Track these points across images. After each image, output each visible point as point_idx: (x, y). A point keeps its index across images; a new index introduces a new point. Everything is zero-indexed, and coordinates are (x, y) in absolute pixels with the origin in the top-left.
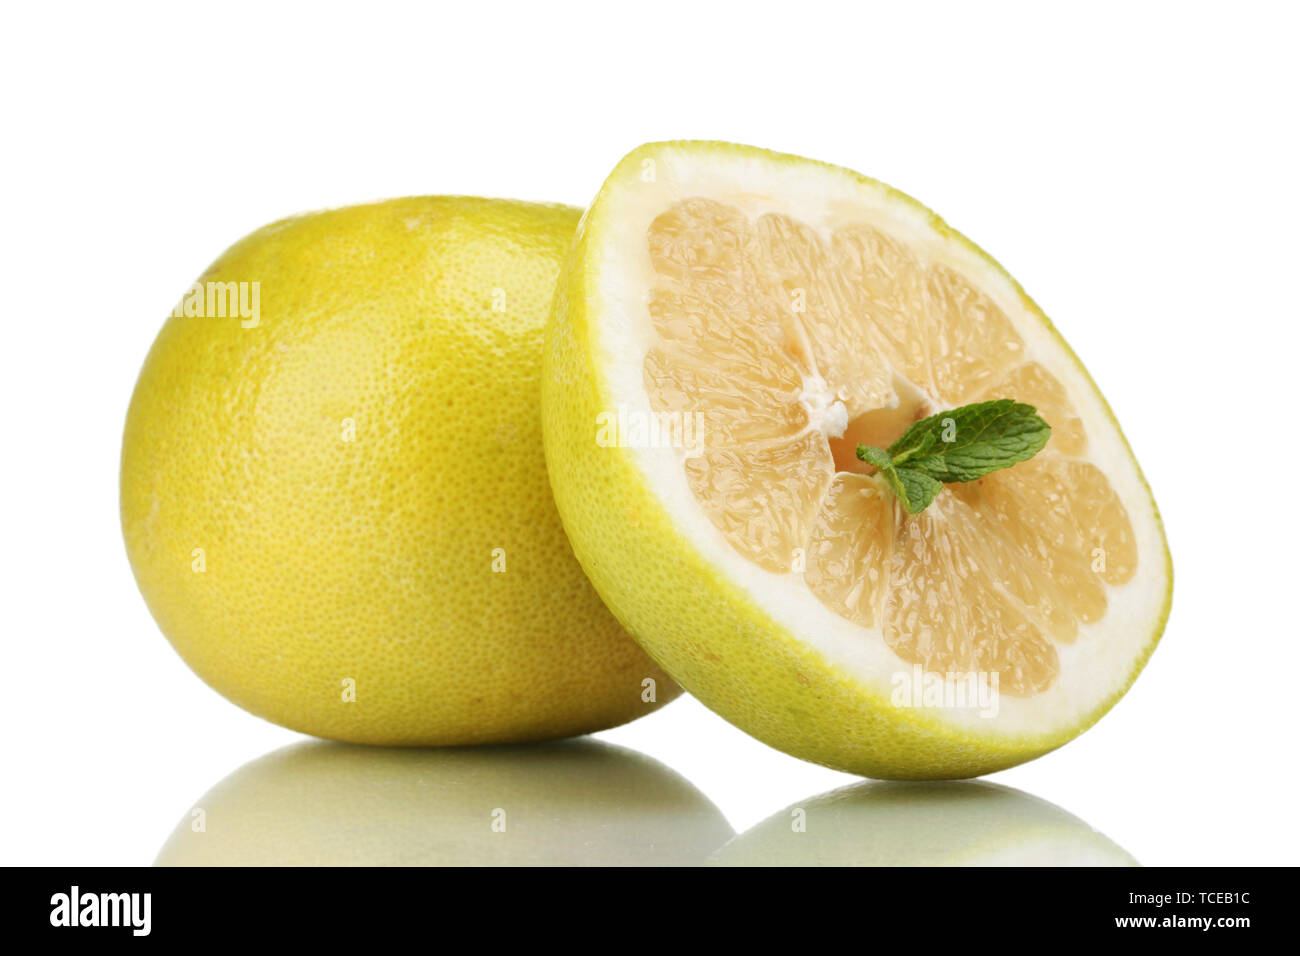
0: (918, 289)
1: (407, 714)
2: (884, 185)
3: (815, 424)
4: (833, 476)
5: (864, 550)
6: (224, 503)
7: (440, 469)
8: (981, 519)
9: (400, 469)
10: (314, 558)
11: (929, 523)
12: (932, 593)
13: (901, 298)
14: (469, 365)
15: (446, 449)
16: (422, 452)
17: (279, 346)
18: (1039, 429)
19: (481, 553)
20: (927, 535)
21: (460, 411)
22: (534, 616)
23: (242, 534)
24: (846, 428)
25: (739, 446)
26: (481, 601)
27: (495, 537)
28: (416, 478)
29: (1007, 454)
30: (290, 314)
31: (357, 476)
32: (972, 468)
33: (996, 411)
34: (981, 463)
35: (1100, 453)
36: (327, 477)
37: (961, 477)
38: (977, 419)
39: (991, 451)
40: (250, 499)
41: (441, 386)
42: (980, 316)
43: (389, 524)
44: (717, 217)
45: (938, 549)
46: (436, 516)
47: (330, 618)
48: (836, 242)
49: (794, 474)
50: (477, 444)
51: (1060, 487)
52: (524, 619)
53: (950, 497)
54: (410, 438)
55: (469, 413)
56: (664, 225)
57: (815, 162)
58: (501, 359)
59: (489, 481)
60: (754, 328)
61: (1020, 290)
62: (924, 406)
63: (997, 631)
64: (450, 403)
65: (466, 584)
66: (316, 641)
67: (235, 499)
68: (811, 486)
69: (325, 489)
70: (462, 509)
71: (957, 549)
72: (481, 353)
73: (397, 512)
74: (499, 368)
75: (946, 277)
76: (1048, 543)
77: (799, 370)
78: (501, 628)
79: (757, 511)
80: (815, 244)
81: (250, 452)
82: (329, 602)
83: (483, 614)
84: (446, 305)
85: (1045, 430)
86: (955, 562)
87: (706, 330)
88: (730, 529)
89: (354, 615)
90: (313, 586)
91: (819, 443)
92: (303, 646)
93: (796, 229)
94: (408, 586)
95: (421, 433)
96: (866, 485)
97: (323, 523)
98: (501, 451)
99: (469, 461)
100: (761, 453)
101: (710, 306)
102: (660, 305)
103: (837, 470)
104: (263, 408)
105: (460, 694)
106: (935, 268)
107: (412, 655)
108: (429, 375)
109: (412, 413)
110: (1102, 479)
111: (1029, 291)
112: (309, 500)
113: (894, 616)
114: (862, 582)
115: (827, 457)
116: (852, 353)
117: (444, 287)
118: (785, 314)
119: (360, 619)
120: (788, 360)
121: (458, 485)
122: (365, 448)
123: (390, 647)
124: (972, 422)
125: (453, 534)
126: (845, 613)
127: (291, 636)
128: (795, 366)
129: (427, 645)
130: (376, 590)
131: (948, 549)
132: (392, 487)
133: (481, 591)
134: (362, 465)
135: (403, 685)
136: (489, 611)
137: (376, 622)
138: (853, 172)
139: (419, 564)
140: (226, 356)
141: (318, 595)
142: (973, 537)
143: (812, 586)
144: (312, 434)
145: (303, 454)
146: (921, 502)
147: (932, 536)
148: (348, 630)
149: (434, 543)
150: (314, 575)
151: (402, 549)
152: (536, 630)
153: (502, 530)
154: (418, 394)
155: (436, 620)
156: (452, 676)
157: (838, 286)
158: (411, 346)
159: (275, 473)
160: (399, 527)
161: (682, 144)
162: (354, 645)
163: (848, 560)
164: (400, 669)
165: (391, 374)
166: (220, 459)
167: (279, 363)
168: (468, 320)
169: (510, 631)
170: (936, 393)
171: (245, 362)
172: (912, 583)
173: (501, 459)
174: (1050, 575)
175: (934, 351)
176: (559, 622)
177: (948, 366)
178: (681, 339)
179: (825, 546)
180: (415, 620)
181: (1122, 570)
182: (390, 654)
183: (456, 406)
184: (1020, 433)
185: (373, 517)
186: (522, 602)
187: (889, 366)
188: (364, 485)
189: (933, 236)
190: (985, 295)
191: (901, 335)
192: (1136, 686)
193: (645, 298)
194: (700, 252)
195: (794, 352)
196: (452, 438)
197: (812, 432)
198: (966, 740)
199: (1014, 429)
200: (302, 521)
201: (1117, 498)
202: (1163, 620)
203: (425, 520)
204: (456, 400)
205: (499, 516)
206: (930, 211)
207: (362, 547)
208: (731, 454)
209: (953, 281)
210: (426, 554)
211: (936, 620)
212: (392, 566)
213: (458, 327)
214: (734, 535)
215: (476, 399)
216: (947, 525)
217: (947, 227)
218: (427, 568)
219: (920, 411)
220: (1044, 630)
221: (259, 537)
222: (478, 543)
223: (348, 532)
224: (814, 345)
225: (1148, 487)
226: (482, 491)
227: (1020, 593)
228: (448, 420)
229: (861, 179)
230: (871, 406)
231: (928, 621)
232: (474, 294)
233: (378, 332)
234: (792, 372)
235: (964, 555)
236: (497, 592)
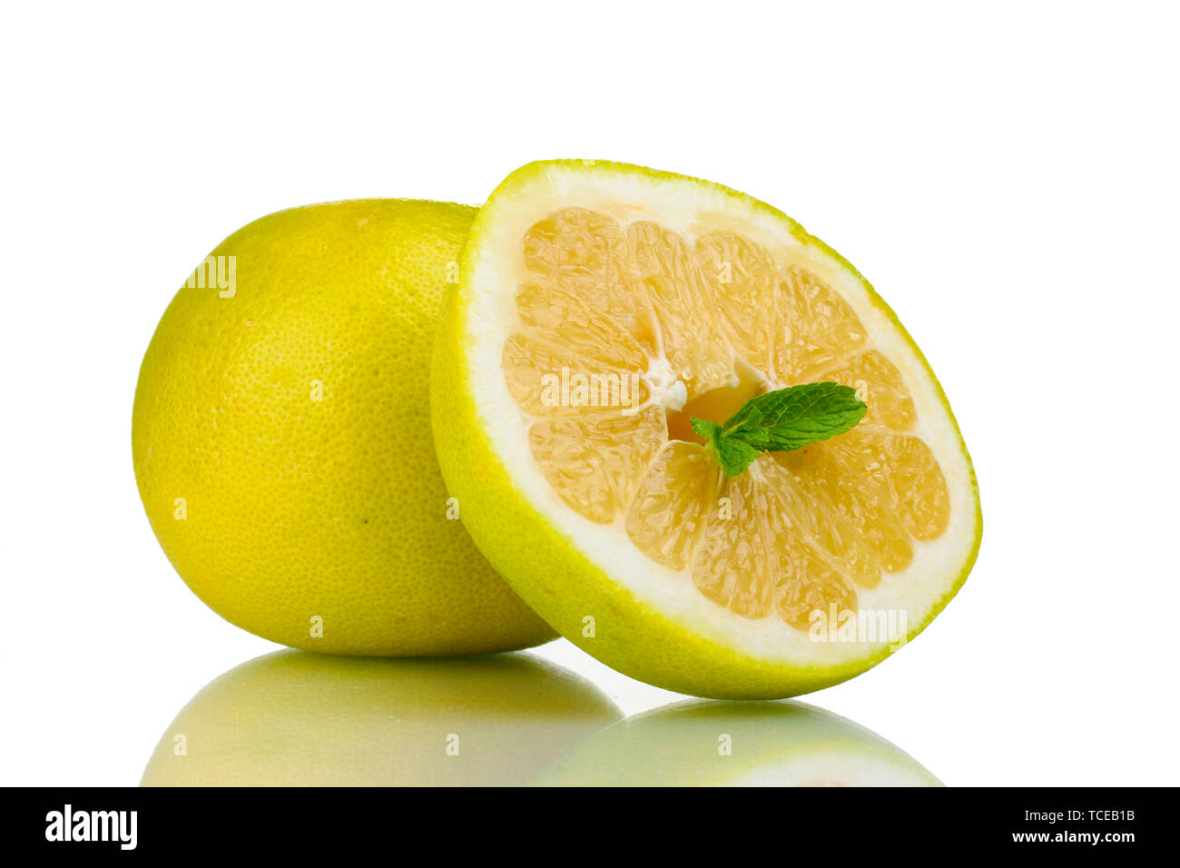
0: (771, 287)
1: (345, 630)
2: (752, 198)
3: (655, 400)
4: (666, 443)
5: (684, 507)
6: (198, 450)
7: (366, 427)
8: (800, 483)
9: (333, 426)
10: (265, 498)
11: (750, 484)
12: (743, 544)
13: (754, 294)
14: (394, 342)
15: (371, 411)
16: (351, 413)
17: (245, 322)
18: (857, 408)
19: (399, 498)
20: (747, 495)
21: (385, 379)
22: (445, 551)
23: (211, 476)
24: (685, 402)
25: (582, 417)
26: (400, 538)
27: (410, 485)
28: (346, 434)
29: (827, 428)
30: (256, 295)
31: (299, 431)
32: (795, 439)
33: (821, 392)
34: (806, 435)
35: (928, 428)
36: (275, 432)
37: (785, 447)
38: (804, 398)
39: (814, 426)
40: (216, 448)
41: (370, 359)
42: (827, 311)
43: (323, 472)
44: (592, 225)
45: (755, 506)
46: (361, 466)
47: (278, 548)
48: (700, 246)
49: (630, 442)
50: (398, 407)
51: (883, 457)
52: (436, 553)
53: (773, 464)
54: (342, 401)
55: (392, 381)
56: (544, 230)
57: (690, 178)
58: (421, 337)
59: (407, 439)
60: (610, 318)
61: (870, 289)
62: (762, 386)
63: (801, 577)
64: (377, 373)
65: (387, 523)
66: (269, 566)
67: (205, 447)
68: (643, 451)
69: (274, 441)
70: (383, 461)
71: (773, 507)
72: (405, 332)
73: (330, 462)
74: (419, 345)
75: (798, 278)
76: (862, 504)
77: (646, 354)
78: (417, 561)
79: (589, 470)
80: (679, 247)
81: (218, 408)
82: (277, 534)
83: (401, 548)
84: (380, 291)
85: (861, 409)
86: (769, 516)
87: (565, 319)
88: (562, 486)
89: (296, 546)
90: (265, 521)
91: (657, 415)
92: (258, 570)
93: (663, 235)
94: (339, 524)
95: (352, 397)
96: (694, 451)
97: (271, 469)
98: (417, 414)
99: (390, 421)
100: (601, 423)
101: (572, 298)
102: (527, 298)
103: (670, 438)
104: (230, 373)
105: (386, 614)
106: (790, 269)
107: (344, 580)
108: (361, 349)
109: (344, 380)
110: (927, 450)
111: (878, 290)
112: (262, 450)
113: (705, 562)
114: (678, 533)
115: (663, 427)
116: (699, 340)
117: (380, 276)
118: (642, 306)
119: (301, 549)
120: (638, 344)
121: (380, 441)
122: (306, 408)
123: (326, 573)
124: (799, 401)
125: (375, 481)
126: (659, 558)
127: (249, 562)
128: (644, 350)
129: (356, 572)
130: (313, 526)
131: (764, 507)
132: (327, 441)
133: (400, 529)
134: (303, 422)
135: (339, 605)
136: (406, 546)
137: (315, 553)
138: (724, 187)
139: (348, 505)
140: (206, 329)
141: (268, 528)
142: (792, 497)
143: (631, 534)
144: (266, 395)
145: (257, 412)
146: (738, 467)
147: (752, 496)
148: (293, 558)
149: (360, 488)
150: (265, 512)
151: (334, 493)
152: (447, 563)
153: (417, 479)
154: (351, 365)
155: (362, 552)
156: (379, 599)
157: (695, 284)
158: (347, 324)
159: (236, 427)
160: (331, 474)
161: (567, 162)
162: (298, 571)
163: (667, 516)
164: (336, 592)
165: (330, 348)
166: (195, 413)
167: (244, 336)
168: (396, 305)
169: (425, 563)
170: (773, 375)
171: (219, 334)
172: (726, 535)
173: (417, 419)
174: (860, 530)
175: (779, 339)
176: (466, 557)
177: (789, 352)
178: (542, 326)
179: (649, 502)
180: (345, 551)
181: (932, 527)
182: (327, 579)
183: (381, 376)
184: (840, 411)
185: (310, 465)
186: (435, 539)
187: (733, 351)
188: (304, 439)
189: (792, 242)
190: (834, 292)
191: (747, 326)
192: (931, 627)
193: (514, 290)
194: (573, 254)
195: (647, 338)
196: (377, 402)
197: (651, 407)
198: (757, 667)
199: (835, 408)
200: (255, 467)
201: (937, 467)
202: (966, 572)
203: (353, 469)
204: (382, 370)
205: (414, 468)
206: (793, 222)
207: (301, 490)
208: (574, 424)
209: (806, 281)
210: (353, 497)
211: (744, 567)
212: (326, 507)
213: (388, 310)
214: (565, 491)
215: (398, 370)
216: (766, 486)
217: (807, 235)
218: (354, 509)
219: (759, 389)
220: (847, 578)
221: (222, 479)
222: (397, 489)
223: (291, 477)
224: (666, 332)
225: (969, 458)
226: (400, 446)
227: (830, 545)
228: (374, 387)
229: (731, 193)
230: (712, 385)
231: (736, 568)
232: (404, 282)
233: (322, 313)
234: (640, 354)
235: (779, 510)
236: (412, 530)
